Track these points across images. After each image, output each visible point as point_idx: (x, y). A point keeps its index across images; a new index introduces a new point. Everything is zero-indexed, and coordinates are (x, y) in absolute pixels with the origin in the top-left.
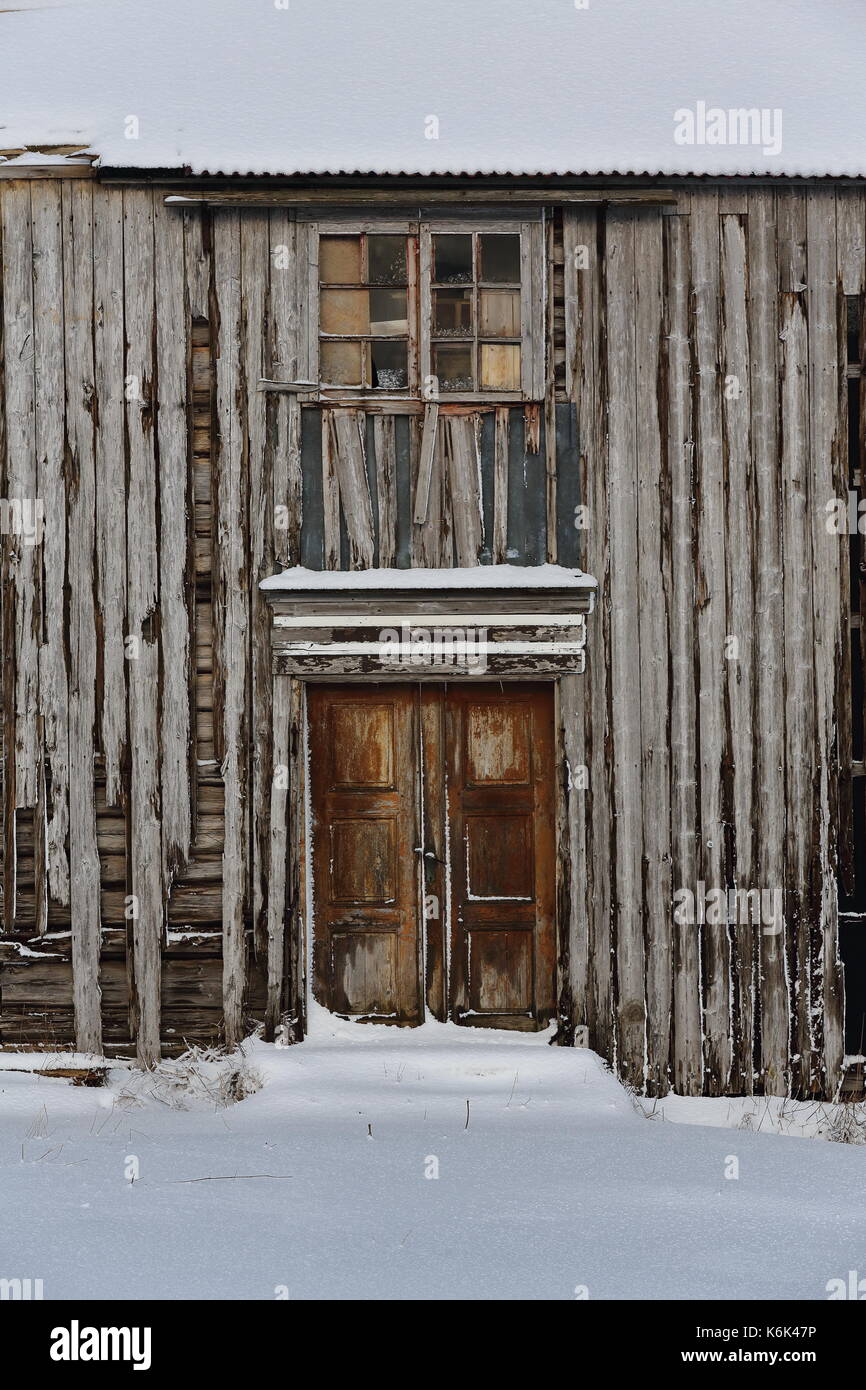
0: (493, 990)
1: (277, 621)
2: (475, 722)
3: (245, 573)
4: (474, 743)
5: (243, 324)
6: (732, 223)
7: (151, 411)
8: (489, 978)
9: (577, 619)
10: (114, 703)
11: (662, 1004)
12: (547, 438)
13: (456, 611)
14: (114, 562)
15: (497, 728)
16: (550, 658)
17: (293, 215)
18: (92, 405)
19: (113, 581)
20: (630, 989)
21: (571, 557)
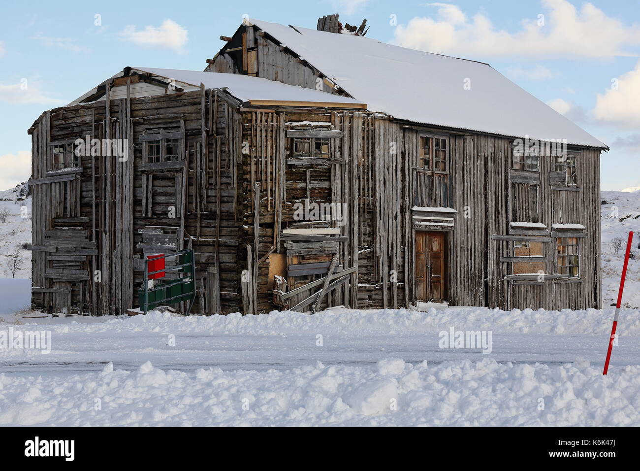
0: (436, 295)
1: (413, 217)
2: (433, 239)
3: (409, 207)
4: (433, 243)
5: (409, 154)
6: (471, 140)
7: (396, 171)
8: (435, 292)
9: (452, 219)
10: (390, 234)
11: (463, 298)
12: (447, 181)
13: (438, 216)
14: (391, 204)
15: (436, 241)
16: (449, 226)
17: (417, 132)
18: (388, 169)
19: (391, 207)
20: (459, 295)
21: (452, 207)
